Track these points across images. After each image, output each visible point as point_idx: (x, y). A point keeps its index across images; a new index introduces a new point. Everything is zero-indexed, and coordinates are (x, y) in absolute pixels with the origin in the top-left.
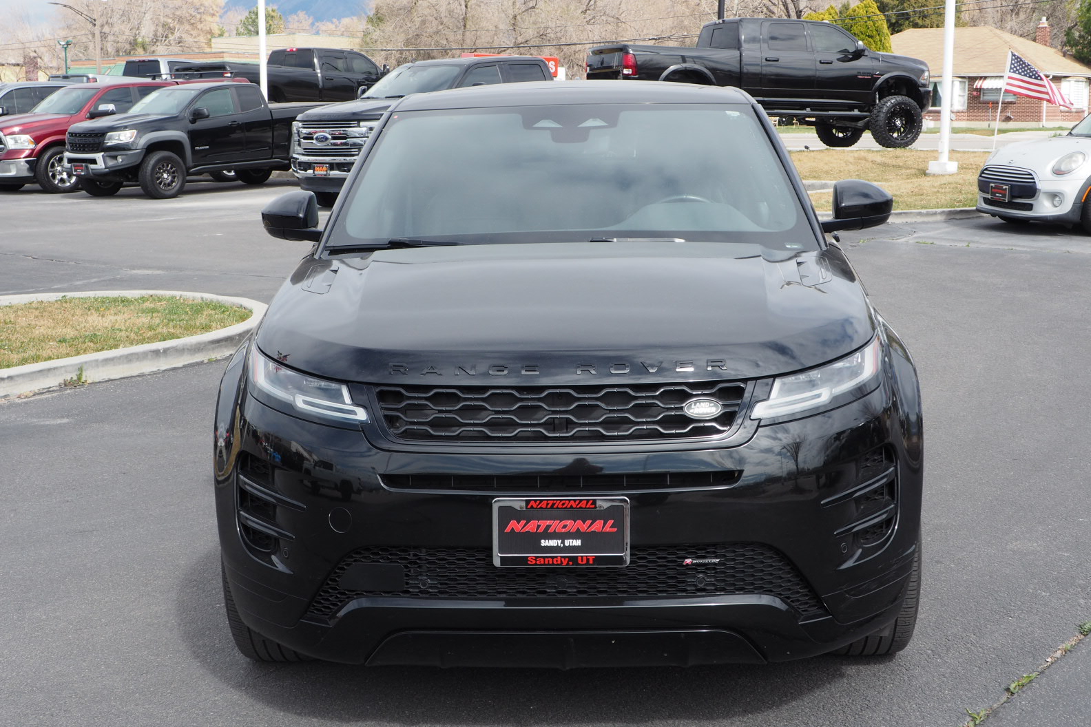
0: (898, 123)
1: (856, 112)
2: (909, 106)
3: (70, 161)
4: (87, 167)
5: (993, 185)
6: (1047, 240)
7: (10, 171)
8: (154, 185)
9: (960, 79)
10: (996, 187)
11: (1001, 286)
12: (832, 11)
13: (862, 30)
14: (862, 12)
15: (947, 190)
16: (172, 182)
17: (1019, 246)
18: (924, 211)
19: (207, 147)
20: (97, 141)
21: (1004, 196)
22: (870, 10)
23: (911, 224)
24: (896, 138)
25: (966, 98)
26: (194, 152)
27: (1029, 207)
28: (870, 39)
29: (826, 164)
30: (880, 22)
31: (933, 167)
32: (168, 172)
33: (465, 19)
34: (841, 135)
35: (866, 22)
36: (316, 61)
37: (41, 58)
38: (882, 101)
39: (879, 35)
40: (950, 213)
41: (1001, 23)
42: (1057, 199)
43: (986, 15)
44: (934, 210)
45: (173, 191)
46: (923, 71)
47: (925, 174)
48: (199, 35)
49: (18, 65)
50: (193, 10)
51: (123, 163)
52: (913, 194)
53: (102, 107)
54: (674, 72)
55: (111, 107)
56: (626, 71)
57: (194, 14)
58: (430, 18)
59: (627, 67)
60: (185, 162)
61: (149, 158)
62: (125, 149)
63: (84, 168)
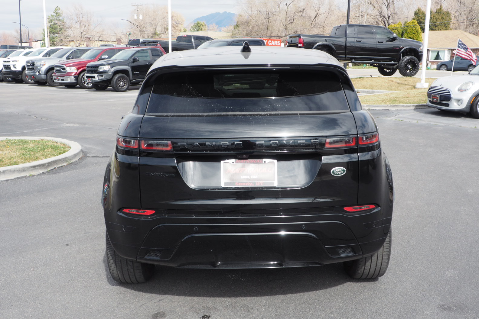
0: (410, 66)
1: (393, 62)
2: (414, 60)
3: (87, 77)
4: (92, 79)
5: (433, 95)
6: (454, 120)
7: (68, 80)
8: (117, 86)
9: (448, 50)
10: (434, 96)
11: (421, 144)
12: (400, 24)
13: (411, 31)
14: (411, 24)
15: (420, 95)
16: (124, 85)
17: (440, 123)
18: (405, 105)
19: (139, 72)
20: (96, 70)
21: (437, 100)
22: (414, 23)
23: (399, 110)
24: (408, 73)
25: (450, 57)
26: (133, 74)
27: (448, 105)
28: (414, 34)
29: (377, 83)
30: (418, 28)
31: (418, 85)
32: (123, 82)
33: (268, 26)
34: (388, 71)
35: (412, 28)
36: (193, 40)
37: (122, 39)
38: (403, 58)
39: (417, 33)
40: (417, 106)
41: (466, 29)
42: (460, 102)
43: (460, 26)
44: (409, 105)
45: (124, 89)
46: (420, 46)
47: (415, 88)
48: (176, 31)
49: (114, 41)
50: (175, 22)
51: (105, 78)
52: (405, 97)
53: (103, 57)
54: (319, 45)
55: (106, 57)
56: (299, 45)
57: (175, 24)
58: (256, 26)
59: (300, 43)
60: (129, 78)
61: (115, 76)
62: (106, 73)
63: (91, 80)
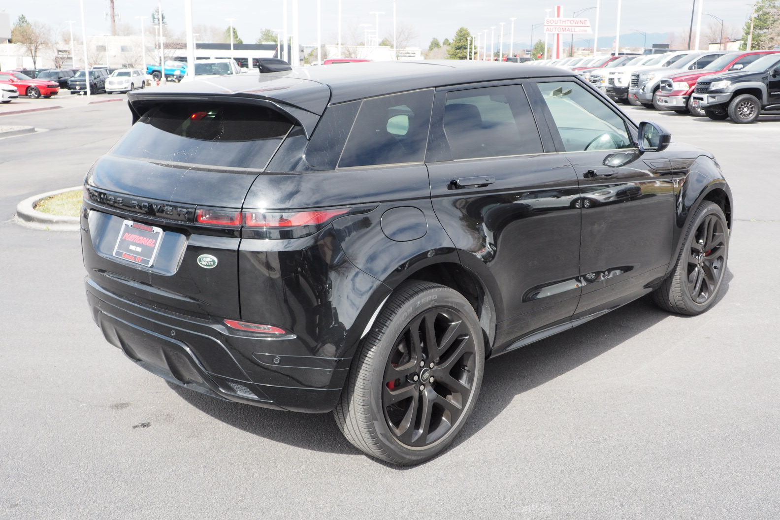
4: (699, 102)
7: (673, 103)
8: (736, 115)
16: (750, 114)
20: (706, 87)
26: (770, 95)
32: (748, 108)
45: (748, 120)
51: (718, 101)
53: (736, 67)
55: (740, 66)
60: (762, 103)
61: (735, 99)
62: (721, 92)
63: (697, 103)
